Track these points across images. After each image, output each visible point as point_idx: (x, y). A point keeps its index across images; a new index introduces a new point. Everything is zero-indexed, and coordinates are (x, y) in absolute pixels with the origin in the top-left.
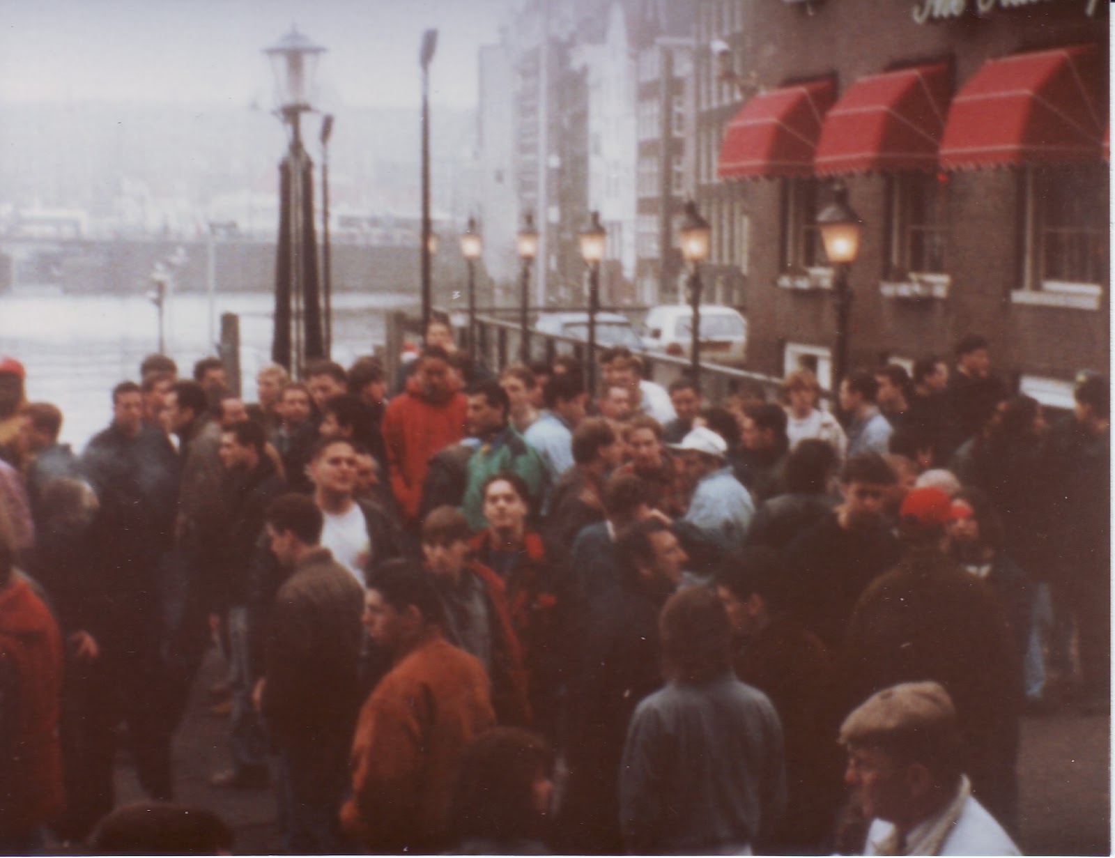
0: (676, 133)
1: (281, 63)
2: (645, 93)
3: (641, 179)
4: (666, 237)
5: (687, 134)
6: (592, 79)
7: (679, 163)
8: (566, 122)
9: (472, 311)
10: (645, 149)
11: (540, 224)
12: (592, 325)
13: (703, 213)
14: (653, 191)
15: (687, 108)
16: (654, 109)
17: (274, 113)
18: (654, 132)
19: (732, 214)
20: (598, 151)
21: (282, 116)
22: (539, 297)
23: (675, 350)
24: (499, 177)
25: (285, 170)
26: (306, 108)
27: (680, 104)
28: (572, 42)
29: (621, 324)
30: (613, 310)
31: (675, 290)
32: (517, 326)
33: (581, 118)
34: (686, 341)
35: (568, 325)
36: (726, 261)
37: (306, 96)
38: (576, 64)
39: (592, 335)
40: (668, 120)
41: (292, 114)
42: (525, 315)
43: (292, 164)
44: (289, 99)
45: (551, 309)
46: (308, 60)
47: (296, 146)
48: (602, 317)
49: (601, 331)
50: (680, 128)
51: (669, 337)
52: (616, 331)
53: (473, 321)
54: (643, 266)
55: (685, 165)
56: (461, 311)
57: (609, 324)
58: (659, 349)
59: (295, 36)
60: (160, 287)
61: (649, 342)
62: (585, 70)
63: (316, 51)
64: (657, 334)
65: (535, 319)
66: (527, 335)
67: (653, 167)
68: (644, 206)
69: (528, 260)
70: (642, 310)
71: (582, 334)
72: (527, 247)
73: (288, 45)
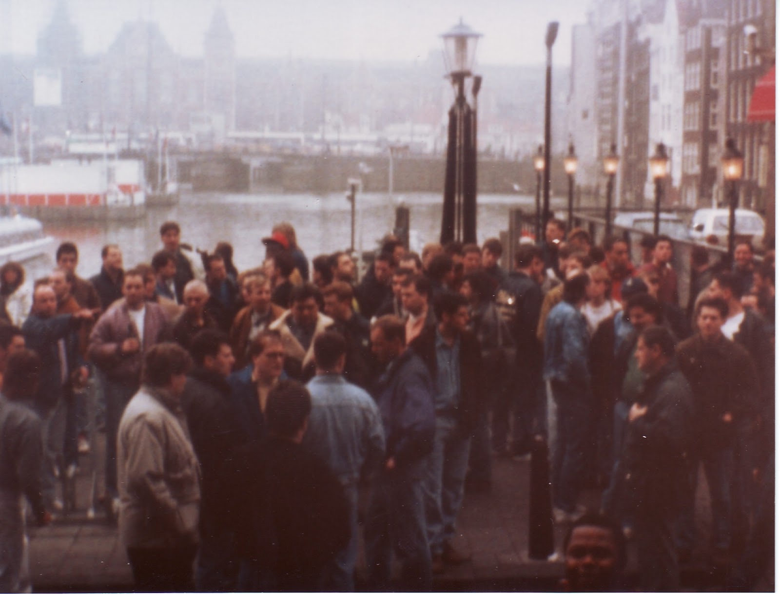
0: (713, 86)
1: (452, 44)
2: (690, 58)
3: (687, 119)
4: (704, 158)
5: (720, 86)
6: (652, 48)
7: (715, 106)
8: (633, 78)
9: (570, 209)
10: (690, 97)
11: (620, 151)
12: (657, 221)
13: (739, 147)
14: (696, 127)
15: (721, 68)
16: (697, 69)
17: (446, 77)
18: (696, 85)
19: (752, 143)
20: (656, 97)
21: (451, 79)
22: (617, 202)
23: (713, 239)
24: (585, 115)
25: (452, 115)
26: (468, 74)
27: (716, 65)
28: (639, 22)
29: (675, 221)
30: (669, 211)
31: (710, 196)
32: (603, 221)
33: (645, 74)
34: (723, 234)
35: (636, 221)
36: (747, 177)
37: (468, 66)
38: (641, 37)
39: (657, 228)
40: (708, 76)
41: (458, 78)
42: (608, 213)
43: (458, 112)
44: (456, 68)
45: (624, 209)
46: (470, 43)
47: (461, 99)
48: (663, 216)
49: (662, 225)
50: (715, 82)
51: (709, 231)
52: (671, 226)
53: (571, 217)
54: (687, 179)
55: (719, 108)
56: (563, 210)
57: (667, 221)
58: (702, 239)
59: (461, 25)
60: (354, 188)
61: (695, 234)
62: (648, 42)
63: (476, 36)
64: (700, 228)
65: (614, 216)
66: (609, 227)
67: (696, 109)
68: (689, 137)
69: (612, 176)
70: (688, 211)
71: (649, 228)
72: (611, 167)
73: (457, 31)
